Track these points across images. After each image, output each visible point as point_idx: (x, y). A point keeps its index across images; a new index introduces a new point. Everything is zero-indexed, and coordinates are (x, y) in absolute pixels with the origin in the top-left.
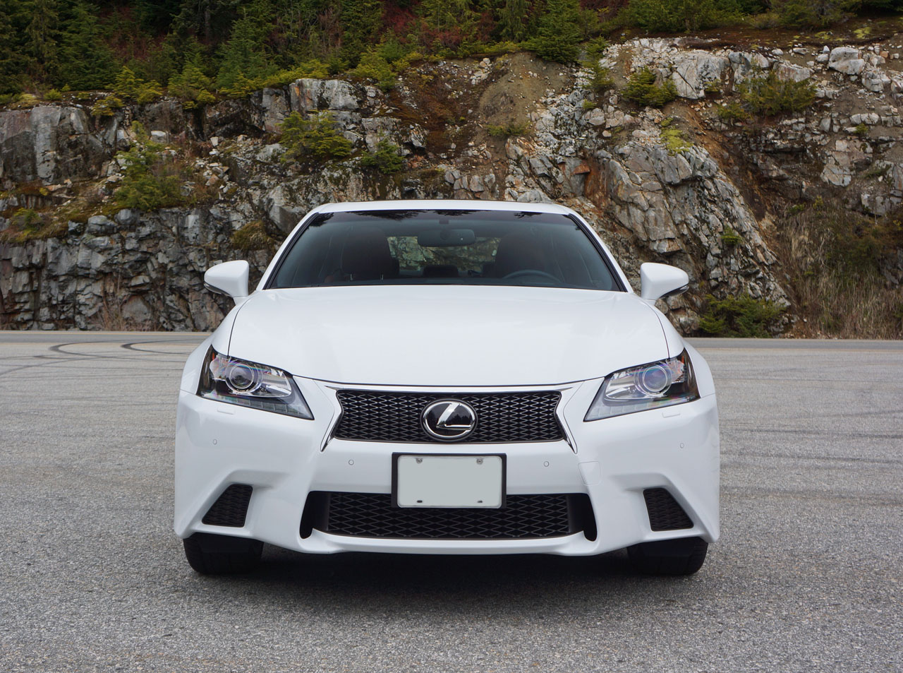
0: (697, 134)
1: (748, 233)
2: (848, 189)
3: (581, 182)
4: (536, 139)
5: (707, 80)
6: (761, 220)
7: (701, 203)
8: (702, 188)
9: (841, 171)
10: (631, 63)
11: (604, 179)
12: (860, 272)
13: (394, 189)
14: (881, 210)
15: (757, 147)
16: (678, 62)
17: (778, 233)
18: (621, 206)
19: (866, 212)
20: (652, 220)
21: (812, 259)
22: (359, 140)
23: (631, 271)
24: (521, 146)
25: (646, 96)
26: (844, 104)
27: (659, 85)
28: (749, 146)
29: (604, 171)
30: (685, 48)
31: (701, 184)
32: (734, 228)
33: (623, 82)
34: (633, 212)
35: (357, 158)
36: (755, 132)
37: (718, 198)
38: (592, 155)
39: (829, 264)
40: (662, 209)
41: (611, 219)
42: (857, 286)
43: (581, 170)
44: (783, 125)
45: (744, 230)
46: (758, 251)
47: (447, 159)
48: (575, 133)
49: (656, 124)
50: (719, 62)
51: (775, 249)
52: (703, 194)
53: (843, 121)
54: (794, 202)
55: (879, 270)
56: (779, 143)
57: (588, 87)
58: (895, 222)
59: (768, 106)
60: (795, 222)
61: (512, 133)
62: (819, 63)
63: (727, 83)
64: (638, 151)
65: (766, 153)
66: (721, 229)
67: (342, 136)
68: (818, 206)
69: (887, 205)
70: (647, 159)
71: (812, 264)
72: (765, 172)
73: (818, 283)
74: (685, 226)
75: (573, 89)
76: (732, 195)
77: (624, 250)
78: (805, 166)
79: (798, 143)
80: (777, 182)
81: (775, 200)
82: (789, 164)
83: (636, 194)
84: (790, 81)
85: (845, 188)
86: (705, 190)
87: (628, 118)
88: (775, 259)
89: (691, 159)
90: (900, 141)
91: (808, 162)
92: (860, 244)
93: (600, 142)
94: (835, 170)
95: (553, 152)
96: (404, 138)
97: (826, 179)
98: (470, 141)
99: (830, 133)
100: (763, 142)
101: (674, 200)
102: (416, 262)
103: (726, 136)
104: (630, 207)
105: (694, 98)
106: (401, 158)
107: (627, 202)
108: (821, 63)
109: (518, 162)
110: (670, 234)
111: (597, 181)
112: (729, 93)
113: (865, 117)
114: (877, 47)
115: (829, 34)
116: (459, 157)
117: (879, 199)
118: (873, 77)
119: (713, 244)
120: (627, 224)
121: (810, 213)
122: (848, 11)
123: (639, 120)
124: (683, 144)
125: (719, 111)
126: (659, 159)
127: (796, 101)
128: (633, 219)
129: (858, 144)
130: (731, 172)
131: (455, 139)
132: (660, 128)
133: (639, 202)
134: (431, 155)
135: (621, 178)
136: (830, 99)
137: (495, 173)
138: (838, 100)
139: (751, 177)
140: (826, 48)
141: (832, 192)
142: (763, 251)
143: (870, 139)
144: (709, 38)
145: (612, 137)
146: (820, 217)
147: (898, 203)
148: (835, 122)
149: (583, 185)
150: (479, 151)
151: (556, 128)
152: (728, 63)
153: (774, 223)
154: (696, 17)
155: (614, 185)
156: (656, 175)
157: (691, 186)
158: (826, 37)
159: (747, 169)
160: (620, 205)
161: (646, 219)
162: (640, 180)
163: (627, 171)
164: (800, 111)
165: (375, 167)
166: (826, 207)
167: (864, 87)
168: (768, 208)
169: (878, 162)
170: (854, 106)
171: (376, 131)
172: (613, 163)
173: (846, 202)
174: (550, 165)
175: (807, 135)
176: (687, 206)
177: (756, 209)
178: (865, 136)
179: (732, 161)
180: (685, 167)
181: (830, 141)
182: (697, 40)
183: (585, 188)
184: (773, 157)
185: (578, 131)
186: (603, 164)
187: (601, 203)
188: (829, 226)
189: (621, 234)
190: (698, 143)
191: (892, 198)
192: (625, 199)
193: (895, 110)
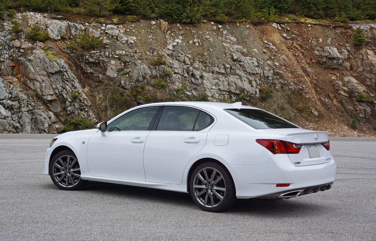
0: (59, 53)
1: (81, 94)
2: (116, 79)
3: (11, 70)
5: (61, 32)
6: (84, 89)
7: (63, 81)
8: (62, 75)
9: (113, 72)
10: (28, 22)
11: (22, 69)
14: (128, 87)
15: (82, 61)
16: (49, 24)
17: (91, 94)
18: (30, 80)
19: (123, 87)
20: (44, 87)
21: (104, 104)
23: (35, 107)
25: (38, 37)
26: (113, 47)
27: (42, 33)
28: (79, 60)
29: (22, 66)
30: (50, 18)
31: (62, 74)
32: (76, 91)
33: (27, 30)
34: (36, 83)
36: (82, 55)
37: (69, 79)
38: (16, 59)
39: (110, 106)
40: (47, 83)
41: (25, 85)
43: (11, 65)
44: (92, 53)
45: (79, 92)
46: (85, 100)
48: (7, 49)
49: (42, 48)
50: (65, 26)
51: (90, 100)
52: (64, 78)
53: (113, 53)
54: (96, 82)
56: (91, 60)
57: (10, 30)
58: (134, 92)
59: (86, 45)
60: (97, 90)
62: (102, 30)
63: (69, 34)
64: (36, 59)
65: (86, 63)
66: (71, 92)
68: (106, 84)
69: (130, 85)
70: (40, 62)
71: (104, 106)
72: (86, 70)
73: (107, 113)
74: (57, 90)
75: (4, 30)
76: (74, 78)
77: (32, 98)
78: (100, 69)
79: (97, 60)
80: (90, 74)
81: (89, 81)
82: (94, 68)
83: (37, 76)
84: (94, 36)
85: (115, 78)
86: (64, 76)
87: (30, 45)
88: (91, 104)
89: (59, 64)
90: (133, 62)
91: (101, 67)
92: (122, 99)
93: (20, 54)
94: (111, 71)
97: (108, 74)
99: (108, 57)
100: (85, 59)
101: (52, 79)
103: (70, 55)
104: (34, 81)
105: (56, 39)
107: (33, 79)
108: (103, 30)
110: (51, 93)
111: (18, 70)
112: (70, 39)
113: (121, 52)
114: (121, 26)
115: (104, 19)
117: (128, 83)
118: (122, 38)
119: (68, 97)
120: (33, 88)
121: (102, 87)
122: (110, 12)
123: (35, 46)
124: (55, 58)
125: (66, 45)
126: (46, 63)
127: (97, 44)
128: (36, 86)
129: (119, 62)
130: (72, 70)
132: (44, 50)
133: (38, 79)
135: (31, 69)
136: (108, 44)
138: (111, 45)
139: (80, 72)
140: (104, 25)
141: (110, 79)
142: (87, 101)
143: (123, 61)
144: (58, 15)
145: (24, 52)
146: (107, 89)
147: (134, 85)
148: (110, 53)
149: (12, 71)
152: (68, 27)
153: (89, 90)
154: (52, 6)
155: (27, 72)
156: (44, 69)
157: (59, 74)
159: (78, 68)
160: (29, 80)
161: (42, 86)
162: (38, 71)
163: (32, 67)
164: (97, 48)
166: (109, 85)
167: (119, 41)
168: (87, 84)
169: (126, 69)
170: (116, 48)
172: (27, 63)
173: (116, 83)
175: (100, 57)
176: (57, 82)
177: (82, 84)
178: (121, 59)
179: (73, 65)
180: (56, 67)
181: (109, 60)
182: (54, 16)
183: (13, 73)
184: (88, 65)
185: (9, 48)
186: (22, 63)
187: (21, 79)
188: (110, 92)
189: (30, 92)
190: (60, 57)
191: (132, 83)
192: (32, 78)
193: (131, 51)
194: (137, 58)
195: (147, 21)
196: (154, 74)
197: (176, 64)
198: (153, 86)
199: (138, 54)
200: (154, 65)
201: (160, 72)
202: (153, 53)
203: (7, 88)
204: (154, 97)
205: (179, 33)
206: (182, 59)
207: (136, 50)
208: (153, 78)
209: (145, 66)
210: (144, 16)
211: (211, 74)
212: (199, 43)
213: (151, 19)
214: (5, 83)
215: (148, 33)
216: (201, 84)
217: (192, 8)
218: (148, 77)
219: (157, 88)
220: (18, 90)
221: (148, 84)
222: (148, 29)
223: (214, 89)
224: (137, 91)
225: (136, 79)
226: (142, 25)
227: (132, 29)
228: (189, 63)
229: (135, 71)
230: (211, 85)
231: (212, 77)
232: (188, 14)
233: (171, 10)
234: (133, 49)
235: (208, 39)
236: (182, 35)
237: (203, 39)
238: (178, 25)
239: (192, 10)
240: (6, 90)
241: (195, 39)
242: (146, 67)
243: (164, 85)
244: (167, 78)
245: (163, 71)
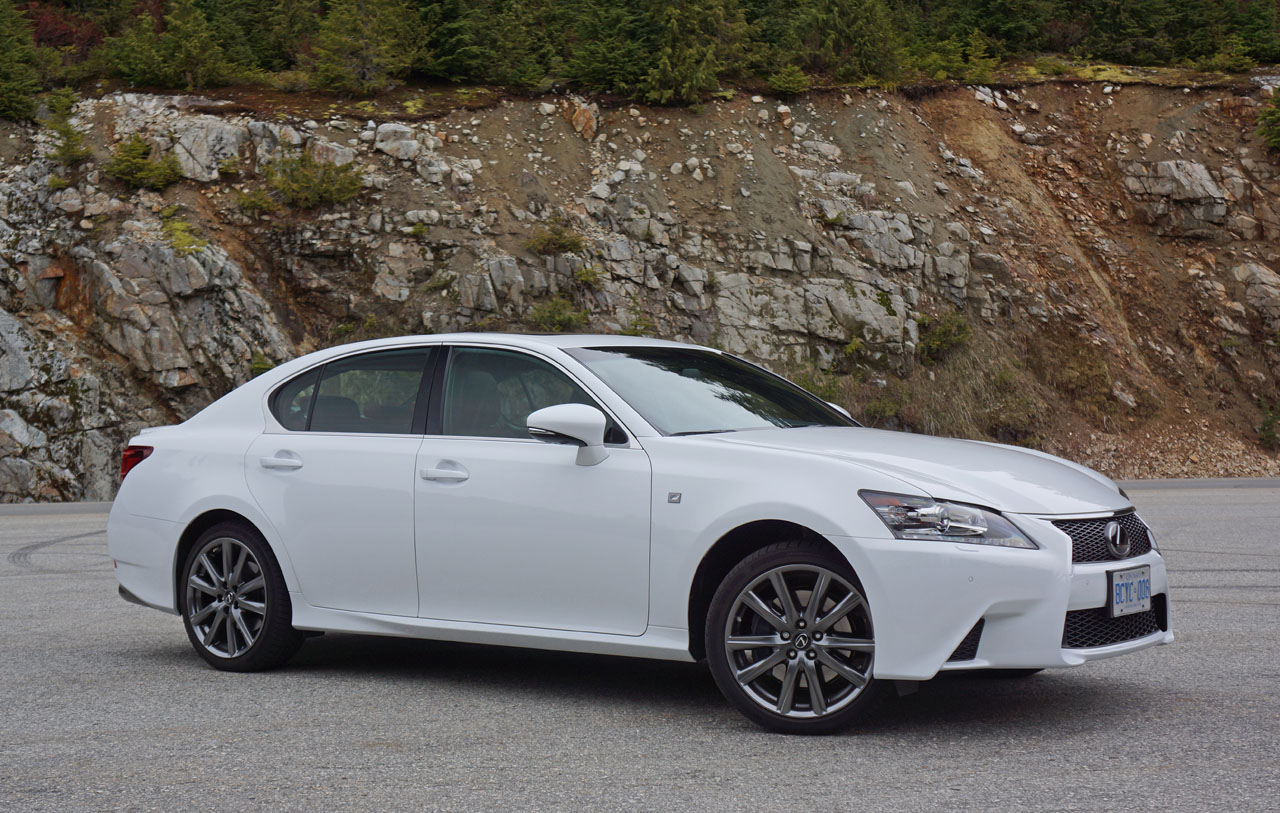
0: (211, 229)
2: (406, 306)
3: (50, 292)
5: (221, 156)
6: (299, 344)
7: (221, 321)
8: (221, 300)
9: (396, 283)
10: (114, 127)
11: (85, 287)
15: (291, 249)
16: (181, 130)
18: (111, 323)
20: (155, 343)
23: (129, 412)
25: (140, 175)
26: (396, 197)
27: (156, 161)
28: (280, 246)
29: (86, 276)
30: (188, 110)
31: (221, 296)
32: (265, 355)
33: (107, 154)
34: (130, 332)
36: (288, 228)
37: (244, 314)
38: (66, 253)
40: (168, 328)
41: (97, 341)
43: (50, 273)
44: (323, 221)
45: (279, 356)
48: (40, 221)
49: (154, 213)
50: (235, 134)
52: (224, 310)
53: (397, 218)
54: (340, 320)
56: (319, 244)
57: (55, 158)
59: (303, 195)
62: (363, 141)
63: (248, 162)
64: (132, 249)
65: (303, 256)
66: (248, 355)
68: (371, 326)
69: (454, 326)
70: (146, 260)
72: (303, 282)
74: (200, 351)
75: (32, 159)
76: (261, 310)
77: (118, 384)
78: (353, 274)
79: (342, 244)
80: (318, 294)
81: (316, 317)
82: (332, 271)
83: (132, 308)
84: (331, 164)
85: (403, 303)
86: (227, 304)
87: (115, 203)
89: (206, 262)
90: (464, 247)
91: (356, 269)
93: (78, 235)
94: (390, 280)
95: (8, 247)
97: (379, 292)
99: (380, 233)
100: (299, 242)
101: (185, 317)
103: (249, 233)
104: (125, 326)
105: (204, 180)
107: (119, 319)
108: (366, 142)
110: (181, 363)
111: (74, 289)
112: (251, 176)
113: (422, 214)
114: (432, 125)
115: (373, 105)
117: (444, 318)
118: (430, 164)
119: (239, 376)
120: (121, 349)
122: (396, 78)
123: (131, 206)
124: (194, 242)
125: (239, 199)
126: (163, 262)
127: (339, 191)
128: (129, 342)
129: (417, 248)
130: (258, 281)
132: (161, 219)
133: (137, 319)
135: (111, 287)
136: (380, 190)
138: (390, 191)
139: (284, 288)
140: (371, 124)
141: (387, 308)
143: (430, 243)
144: (220, 99)
145: (94, 229)
147: (466, 324)
148: (387, 219)
149: (53, 294)
151: (10, 212)
152: (247, 135)
153: (316, 347)
154: (201, 70)
155: (100, 296)
156: (159, 282)
157: (208, 299)
158: (369, 109)
159: (279, 276)
160: (109, 323)
161: (148, 343)
162: (137, 289)
163: (118, 276)
164: (343, 204)
166: (381, 327)
167: (420, 176)
168: (308, 328)
169: (440, 271)
170: (409, 200)
172: (98, 265)
173: (405, 321)
174: (4, 265)
175: (353, 235)
176: (203, 324)
177: (292, 329)
178: (424, 238)
179: (258, 266)
180: (198, 272)
181: (382, 243)
182: (203, 101)
183: (57, 298)
184: (312, 262)
185: (44, 219)
186: (84, 266)
187: (82, 319)
189: (112, 363)
190: (213, 241)
191: (459, 317)
192: (116, 315)
193: (458, 207)
194: (479, 232)
195: (527, 104)
196: (537, 285)
197: (619, 246)
198: (534, 326)
199: (485, 218)
200: (540, 252)
201: (560, 277)
202: (537, 212)
203: (36, 354)
205: (635, 141)
206: (639, 229)
207: (479, 205)
208: (535, 297)
209: (506, 257)
210: (518, 85)
211: (743, 276)
212: (704, 170)
213: (539, 96)
214: (30, 335)
215: (524, 145)
216: (710, 312)
217: (681, 50)
218: (516, 296)
219: (546, 332)
220: (73, 357)
221: (517, 319)
222: (529, 131)
223: (754, 328)
225: (472, 305)
226: (506, 119)
227: (468, 135)
228: (666, 242)
229: (469, 276)
230: (742, 315)
231: (748, 287)
232: (664, 71)
233: (606, 60)
234: (468, 203)
235: (735, 154)
236: (646, 144)
237: (718, 157)
238: (634, 112)
239: (679, 56)
240: (31, 360)
241: (691, 156)
242: (509, 261)
243: (570, 319)
244: (584, 295)
245: (569, 273)
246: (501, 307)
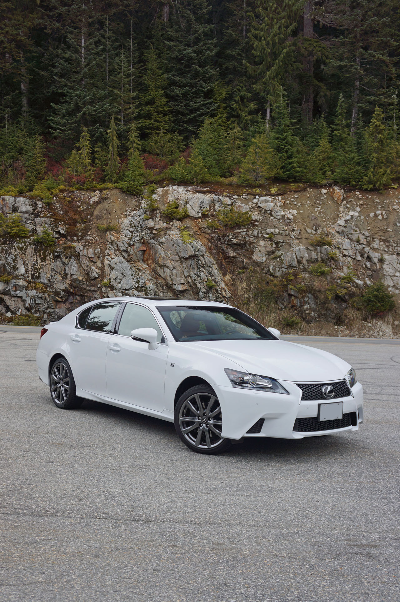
0: (197, 234)
1: (219, 282)
2: (264, 264)
3: (142, 255)
4: (121, 232)
5: (203, 208)
6: (225, 276)
7: (198, 267)
8: (198, 260)
9: (261, 255)
10: (168, 198)
11: (153, 254)
12: (268, 303)
13: (50, 254)
14: (278, 274)
15: (224, 242)
16: (190, 199)
17: (232, 283)
18: (160, 267)
19: (271, 275)
20: (174, 274)
21: (247, 296)
22: (33, 229)
24: (113, 236)
25: (174, 215)
26: (264, 224)
27: (181, 209)
28: (221, 241)
29: (153, 250)
30: (193, 192)
31: (198, 258)
32: (212, 280)
33: (164, 207)
34: (166, 270)
35: (32, 238)
36: (224, 235)
37: (205, 265)
38: (147, 242)
39: (254, 298)
40: (179, 269)
41: (155, 273)
42: (266, 309)
43: (142, 249)
44: (236, 232)
45: (217, 281)
46: (223, 291)
47: (77, 240)
49: (178, 228)
50: (209, 200)
51: (231, 290)
52: (199, 263)
53: (263, 232)
54: (240, 268)
55: (276, 301)
56: (234, 240)
57: (147, 209)
58: (284, 280)
59: (230, 223)
60: (240, 278)
61: (109, 229)
62: (254, 203)
63: (212, 210)
64: (169, 241)
65: (228, 245)
66: (206, 280)
67: (24, 226)
68: (251, 271)
69: (281, 272)
70: (173, 245)
71: (247, 298)
72: (227, 254)
73: (249, 307)
74: (190, 278)
75: (140, 209)
76: (212, 264)
77: (161, 288)
78: (246, 252)
79: (243, 241)
80: (233, 259)
81: (232, 267)
82: (238, 250)
83: (167, 262)
84: (240, 212)
85: (263, 263)
86: (200, 261)
87: (165, 224)
88: (230, 295)
89: (194, 246)
90: (287, 243)
91: (247, 250)
92: (268, 290)
93: (151, 235)
94: (259, 254)
95: (129, 239)
96: (56, 229)
97: (254, 258)
98: (88, 232)
99: (257, 237)
100: (227, 240)
101: (185, 265)
102: (60, 289)
103: (210, 236)
104: (165, 268)
105: (196, 217)
106: (54, 239)
107: (163, 265)
108: (255, 203)
109: (112, 244)
110: (183, 282)
111: (149, 255)
113: (272, 230)
114: (280, 198)
116: (83, 239)
117: (277, 269)
118: (277, 212)
119: (202, 287)
120: (163, 276)
121: (247, 274)
122: (268, 180)
123: (170, 226)
124: (190, 239)
125: (207, 224)
126: (179, 246)
127: (243, 221)
128: (166, 273)
129: (270, 243)
130: (212, 253)
131: (81, 230)
132: (180, 230)
133: (169, 266)
134: (69, 238)
135: (161, 254)
136: (258, 221)
137: (100, 248)
138: (261, 221)
139: (221, 256)
140: (257, 197)
141: (257, 265)
142: (225, 291)
143: (274, 241)
144: (205, 188)
145: (157, 233)
147: (285, 271)
148: (260, 232)
150: (93, 237)
151: (131, 227)
152: (213, 201)
153: (231, 278)
154: (199, 177)
155: (157, 257)
156: (177, 253)
157: (193, 259)
158: (258, 191)
159: (219, 252)
161: (172, 274)
162: (170, 255)
163: (163, 251)
164: (244, 226)
165: (41, 243)
166: (254, 271)
167: (273, 216)
169: (277, 251)
170: (268, 225)
171: (42, 225)
172: (157, 247)
173: (263, 269)
174: (127, 246)
175: (247, 237)
176: (191, 269)
177: (223, 271)
178: (272, 239)
179: (213, 248)
180: (191, 250)
181: (257, 241)
182: (199, 188)
183: (144, 257)
184: (231, 247)
185: (141, 230)
186: (153, 247)
187: (151, 265)
188: (255, 281)
189: (160, 281)
190: (197, 239)
191: (283, 269)
193: (286, 228)
194: (293, 237)
195: (317, 189)
196: (313, 258)
197: (346, 244)
198: (310, 273)
199: (296, 232)
200: (315, 245)
201: (322, 255)
202: (316, 230)
203: (135, 277)
204: (309, 287)
205: (357, 204)
206: (355, 237)
207: (294, 227)
208: (312, 262)
209: (302, 247)
210: (314, 183)
211: (395, 257)
212: (383, 216)
213: (321, 187)
214: (134, 270)
215: (314, 205)
216: (380, 270)
217: (377, 170)
218: (304, 262)
219: (315, 275)
220: (147, 278)
221: (305, 270)
222: (317, 200)
223: (397, 277)
224: (288, 280)
225: (288, 264)
226: (308, 195)
227: (293, 201)
228: (365, 243)
229: (288, 254)
230: (393, 271)
231: (396, 261)
232: (370, 178)
233: (347, 173)
234: (290, 226)
235: (396, 210)
236: (361, 205)
237: (389, 211)
238: (357, 193)
239: (376, 172)
240: (133, 279)
241: (378, 210)
242: (303, 249)
243: (324, 271)
244: (331, 262)
245: (326, 253)
246: (299, 265)
